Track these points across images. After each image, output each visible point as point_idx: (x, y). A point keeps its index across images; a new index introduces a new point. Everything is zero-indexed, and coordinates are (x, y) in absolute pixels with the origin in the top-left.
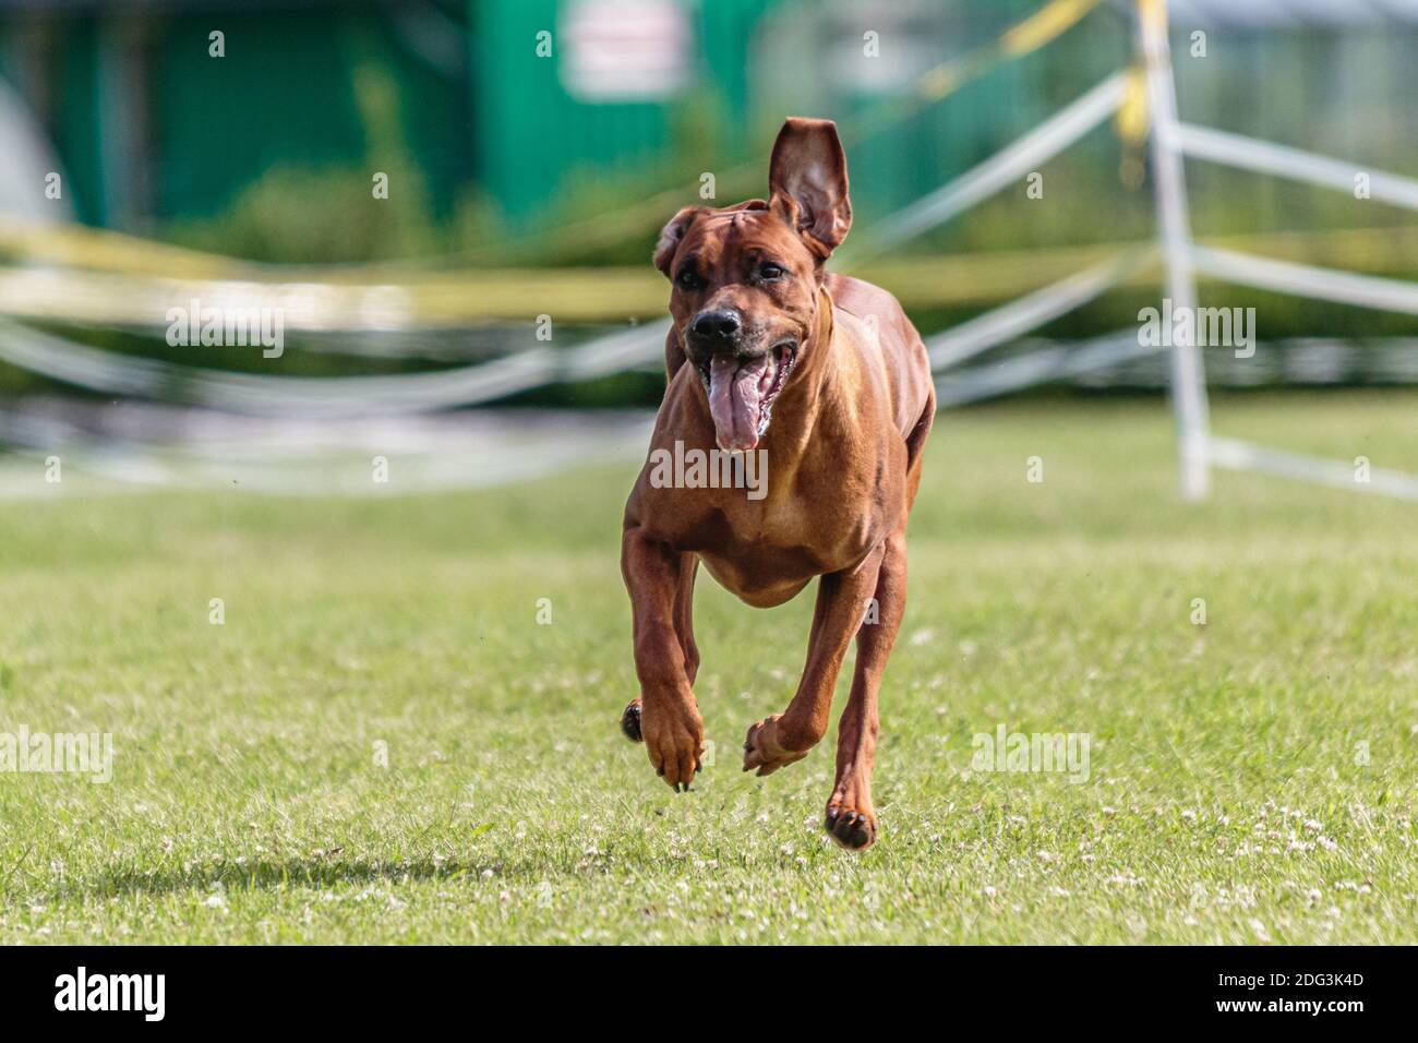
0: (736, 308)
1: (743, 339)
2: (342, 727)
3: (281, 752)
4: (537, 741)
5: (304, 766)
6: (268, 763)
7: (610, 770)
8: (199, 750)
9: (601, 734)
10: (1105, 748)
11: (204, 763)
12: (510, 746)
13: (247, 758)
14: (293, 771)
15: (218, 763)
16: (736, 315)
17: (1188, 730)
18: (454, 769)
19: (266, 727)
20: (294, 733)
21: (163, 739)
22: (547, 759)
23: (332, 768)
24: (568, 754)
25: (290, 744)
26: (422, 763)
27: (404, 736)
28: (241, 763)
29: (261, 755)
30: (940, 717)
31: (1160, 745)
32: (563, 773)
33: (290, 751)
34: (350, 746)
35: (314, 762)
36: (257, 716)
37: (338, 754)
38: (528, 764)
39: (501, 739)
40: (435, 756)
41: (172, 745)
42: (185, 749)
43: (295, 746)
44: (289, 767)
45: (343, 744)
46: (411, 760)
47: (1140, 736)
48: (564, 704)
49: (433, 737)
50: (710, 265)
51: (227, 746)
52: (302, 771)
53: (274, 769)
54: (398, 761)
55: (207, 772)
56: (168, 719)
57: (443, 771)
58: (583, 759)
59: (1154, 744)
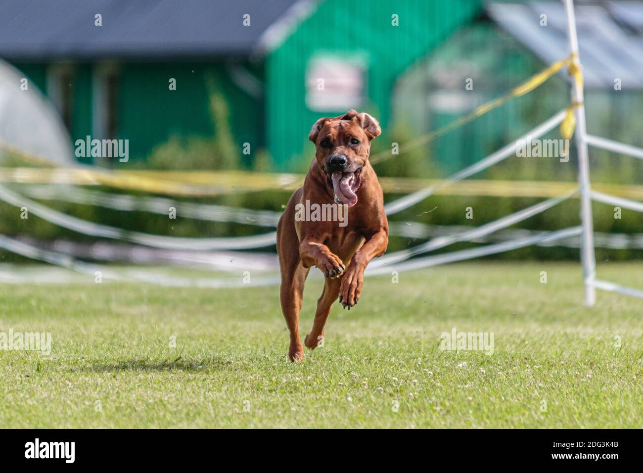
0: (345, 155)
1: (347, 166)
2: (194, 396)
3: (165, 406)
4: (283, 406)
5: (175, 413)
6: (158, 411)
7: (316, 420)
8: (127, 404)
9: (312, 404)
10: (545, 420)
11: (129, 410)
12: (271, 407)
13: (149, 408)
14: (170, 415)
15: (135, 410)
16: (345, 157)
17: (583, 412)
18: (244, 417)
19: (158, 394)
20: (171, 398)
21: (111, 398)
22: (287, 414)
23: (188, 414)
24: (297, 412)
25: (169, 403)
26: (229, 414)
27: (221, 401)
28: (146, 411)
29: (156, 407)
30: (469, 401)
31: (570, 419)
32: (295, 421)
33: (169, 406)
34: (197, 404)
35: (180, 411)
36: (154, 389)
37: (191, 408)
38: (278, 416)
39: (266, 404)
40: (236, 411)
41: (115, 401)
42: (120, 403)
43: (171, 404)
44: (168, 413)
45: (194, 403)
46: (224, 412)
47: (561, 414)
48: (296, 389)
49: (234, 402)
50: (334, 140)
51: (140, 402)
52: (174, 415)
53: (161, 414)
54: (219, 412)
55: (130, 414)
56: (114, 389)
57: (239, 418)
58: (304, 414)
59: (568, 418)
